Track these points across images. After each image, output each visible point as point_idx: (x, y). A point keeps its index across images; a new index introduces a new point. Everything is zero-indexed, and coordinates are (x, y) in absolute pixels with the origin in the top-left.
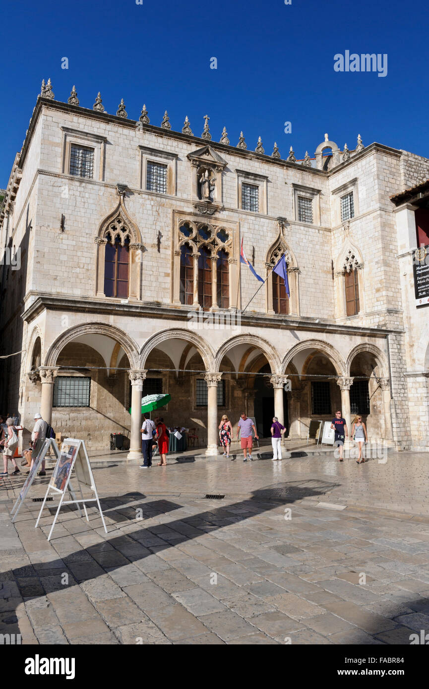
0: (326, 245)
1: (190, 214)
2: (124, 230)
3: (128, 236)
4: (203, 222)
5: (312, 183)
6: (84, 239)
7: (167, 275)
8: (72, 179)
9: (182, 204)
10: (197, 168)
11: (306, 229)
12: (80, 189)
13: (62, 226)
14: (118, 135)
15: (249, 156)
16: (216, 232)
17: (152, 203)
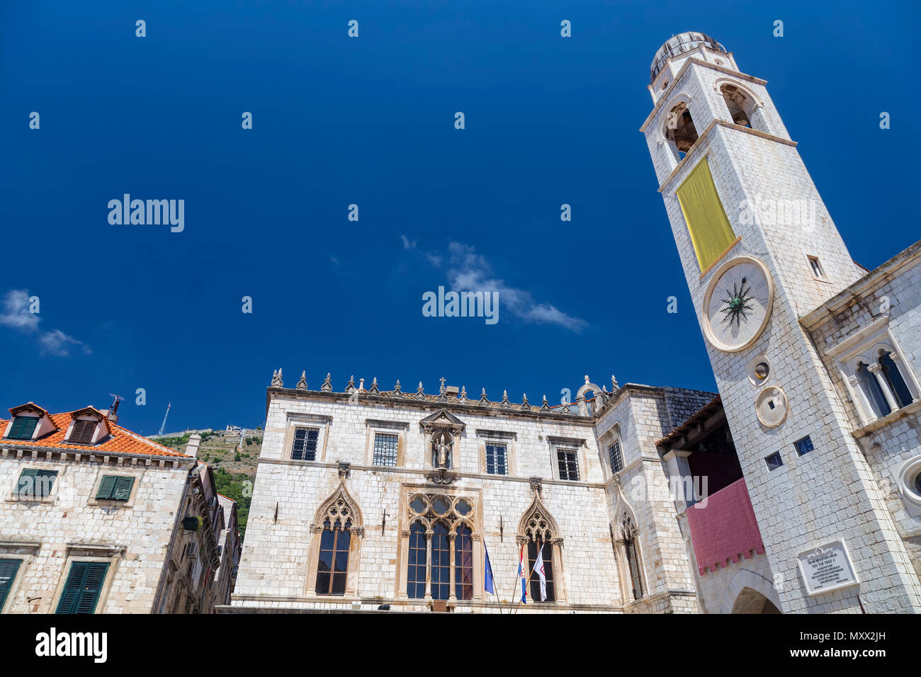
0: (599, 505)
1: (422, 486)
2: (344, 512)
3: (349, 520)
4: (438, 493)
5: (575, 432)
6: (298, 528)
7: (392, 562)
8: (293, 464)
9: (413, 475)
10: (431, 434)
11: (570, 488)
12: (299, 473)
13: (276, 516)
14: (345, 412)
15: (493, 413)
16: (453, 504)
17: (379, 478)
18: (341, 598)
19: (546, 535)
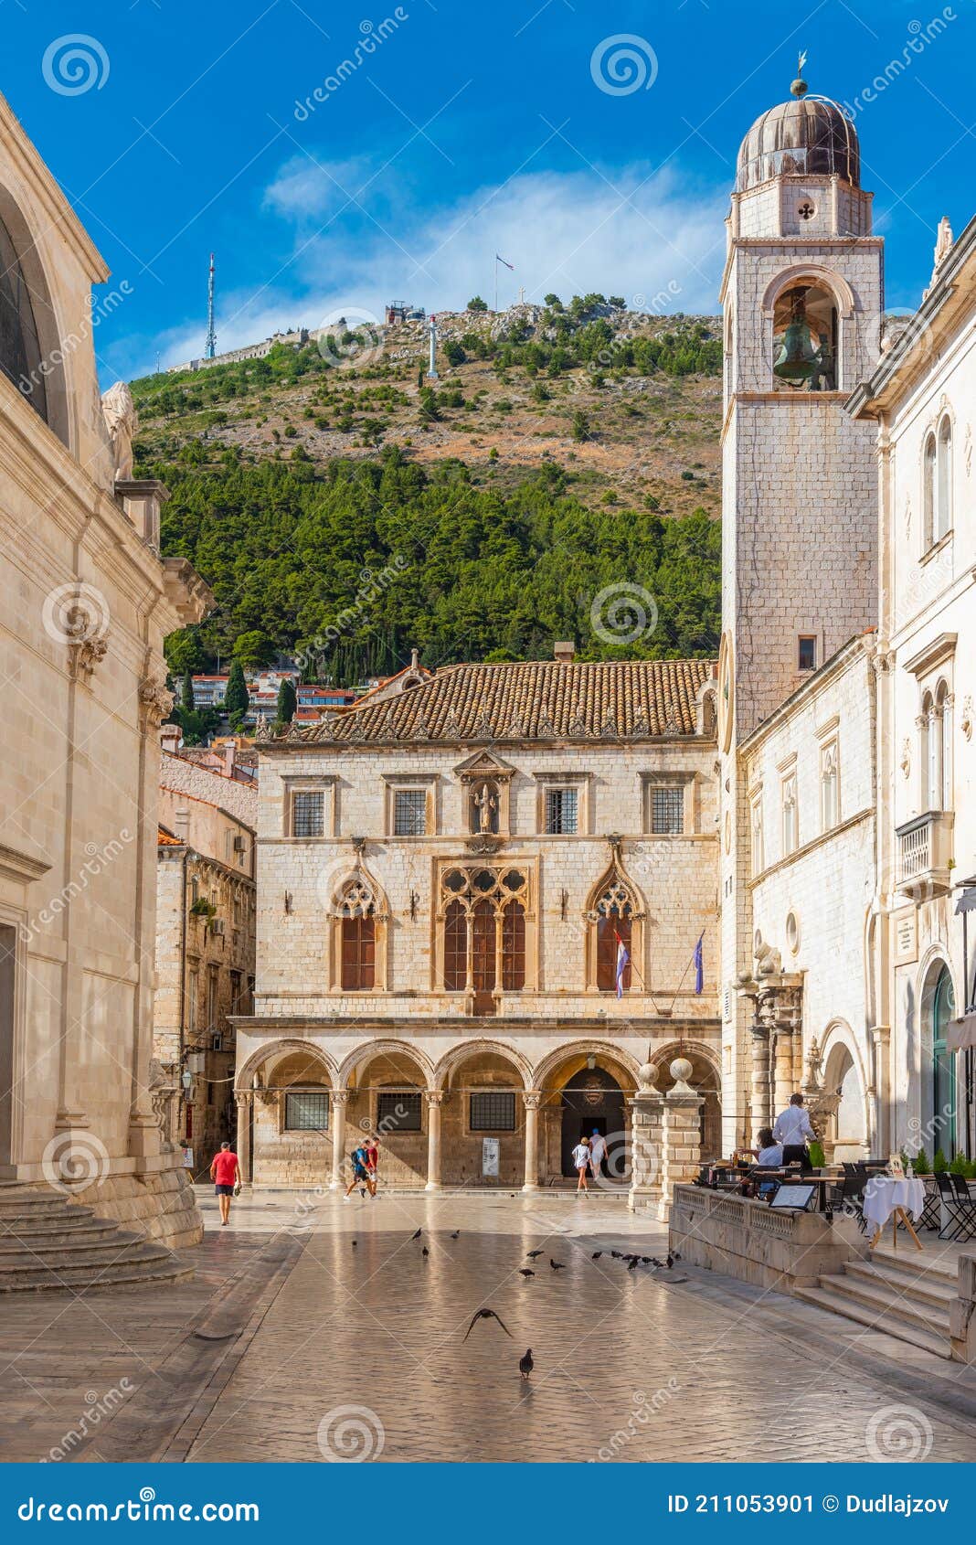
0: (706, 864)
1: (459, 858)
4: (480, 866)
5: (683, 762)
6: (314, 919)
7: (425, 952)
8: (296, 843)
9: (447, 845)
10: (470, 786)
11: (665, 844)
12: (308, 853)
13: (287, 907)
14: (353, 765)
15: (558, 745)
16: (499, 879)
17: (403, 852)
18: (368, 992)
19: (624, 909)
